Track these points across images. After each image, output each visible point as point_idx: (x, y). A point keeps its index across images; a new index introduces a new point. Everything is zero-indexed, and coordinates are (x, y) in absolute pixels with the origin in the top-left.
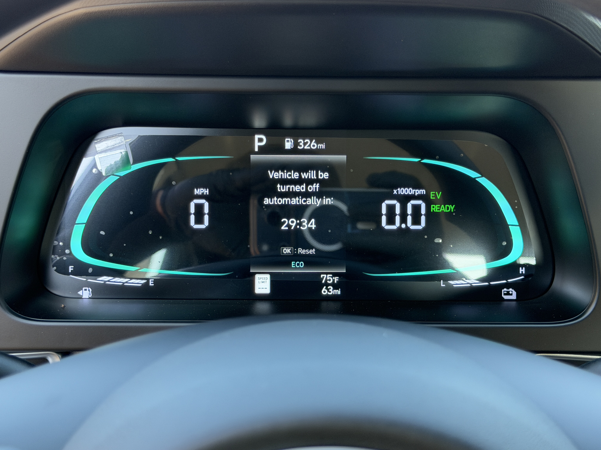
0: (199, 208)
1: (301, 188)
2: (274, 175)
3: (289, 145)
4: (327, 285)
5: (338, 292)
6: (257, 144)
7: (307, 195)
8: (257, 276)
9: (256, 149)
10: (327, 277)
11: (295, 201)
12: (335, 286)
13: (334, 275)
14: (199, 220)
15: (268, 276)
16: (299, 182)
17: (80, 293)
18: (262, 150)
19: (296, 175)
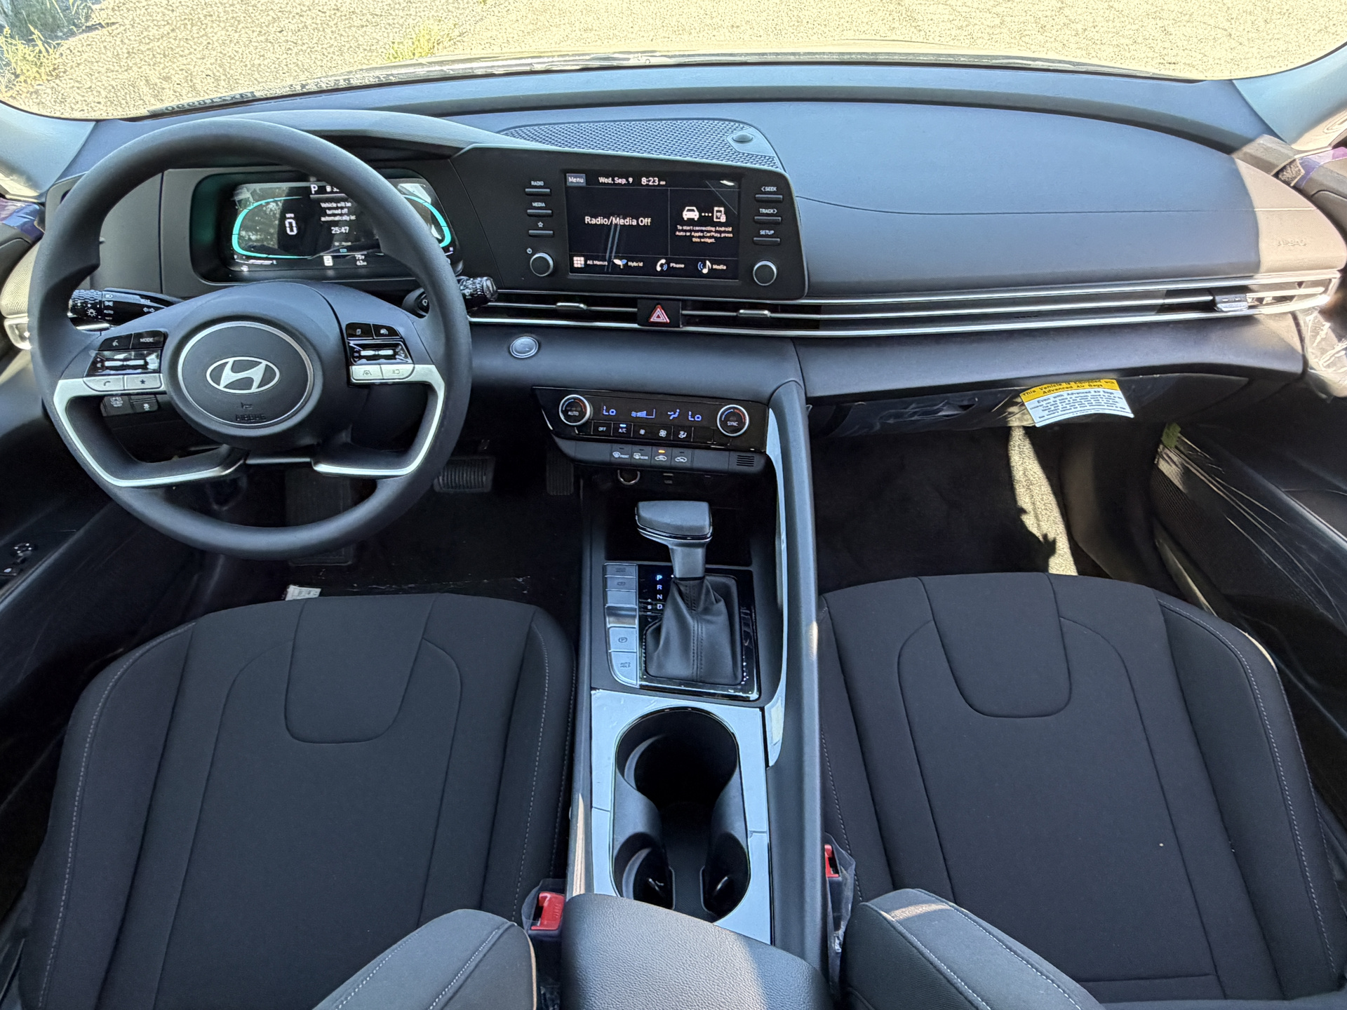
0: (290, 224)
1: (339, 211)
2: (323, 205)
3: (329, 189)
4: (359, 260)
5: (365, 263)
6: (313, 190)
7: (341, 215)
8: (325, 257)
9: (313, 192)
10: (359, 256)
11: (337, 218)
12: (363, 260)
13: (362, 255)
14: (292, 230)
15: (330, 257)
16: (337, 208)
17: (242, 268)
18: (316, 193)
19: (334, 205)
